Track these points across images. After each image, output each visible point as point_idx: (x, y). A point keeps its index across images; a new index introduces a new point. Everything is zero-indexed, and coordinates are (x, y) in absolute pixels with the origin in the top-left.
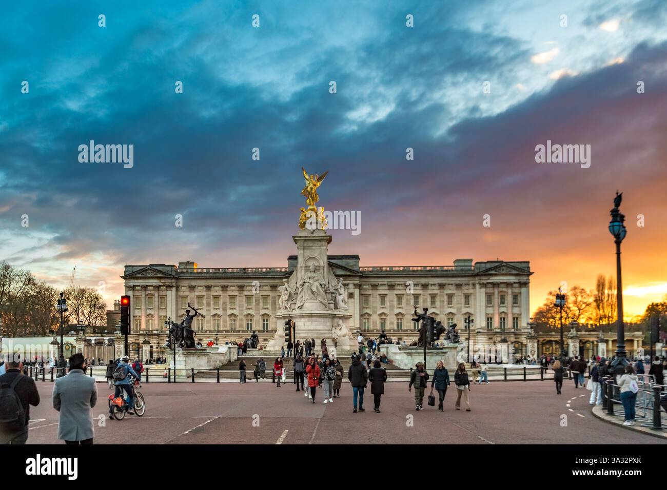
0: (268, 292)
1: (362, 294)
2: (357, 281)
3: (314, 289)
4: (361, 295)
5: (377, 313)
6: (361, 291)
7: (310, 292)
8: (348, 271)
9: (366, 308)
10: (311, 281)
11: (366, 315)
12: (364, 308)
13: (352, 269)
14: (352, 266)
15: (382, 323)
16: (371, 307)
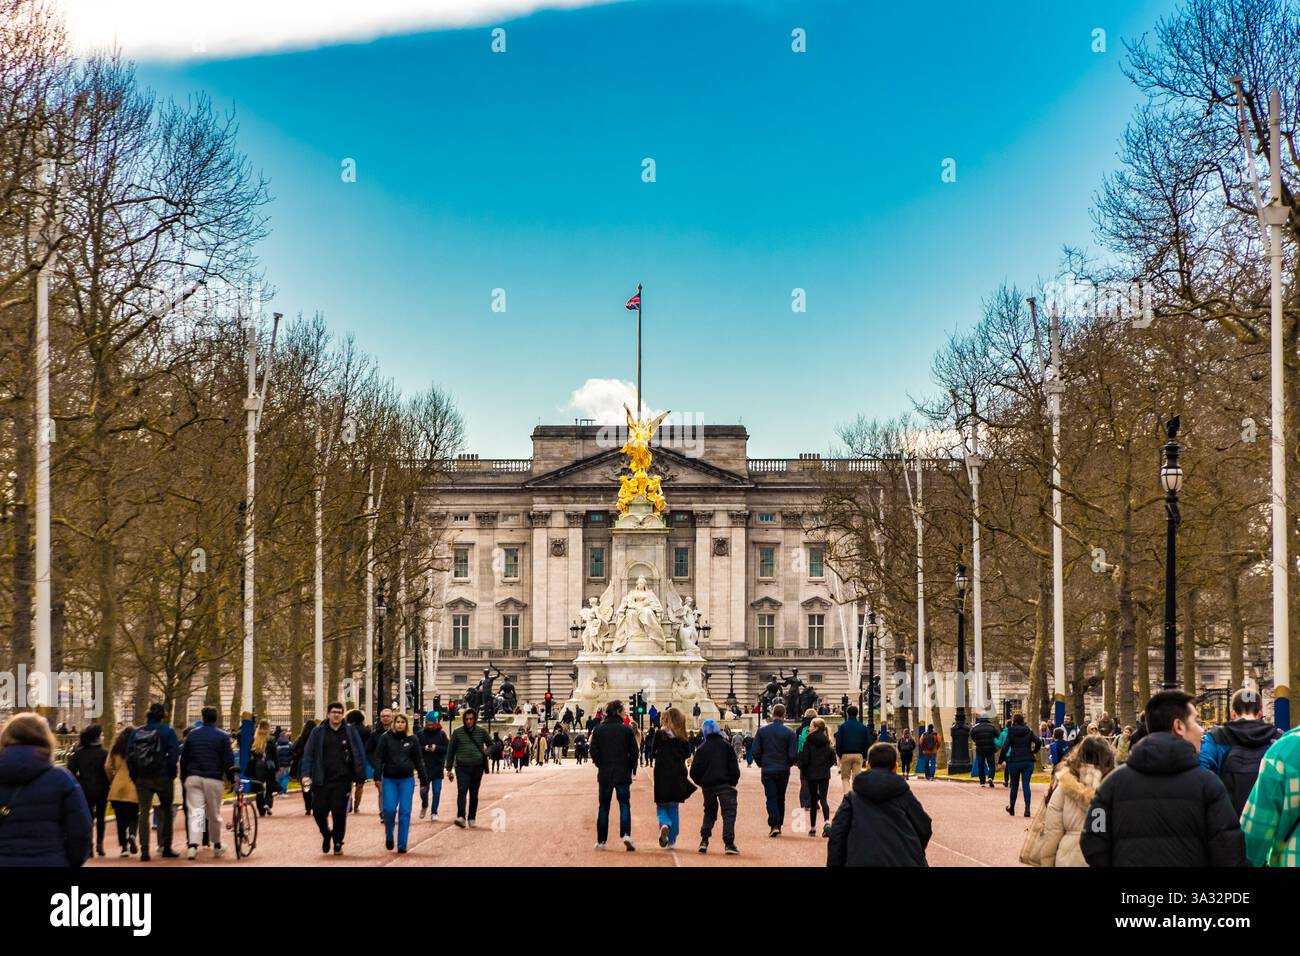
0: (470, 532)
1: (754, 543)
2: (739, 506)
3: (645, 621)
4: (751, 544)
5: (797, 599)
6: (751, 532)
7: (637, 625)
8: (713, 475)
9: (767, 583)
10: (639, 605)
11: (766, 605)
12: (760, 582)
13: (725, 467)
14: (725, 460)
15: (811, 630)
16: (781, 579)
